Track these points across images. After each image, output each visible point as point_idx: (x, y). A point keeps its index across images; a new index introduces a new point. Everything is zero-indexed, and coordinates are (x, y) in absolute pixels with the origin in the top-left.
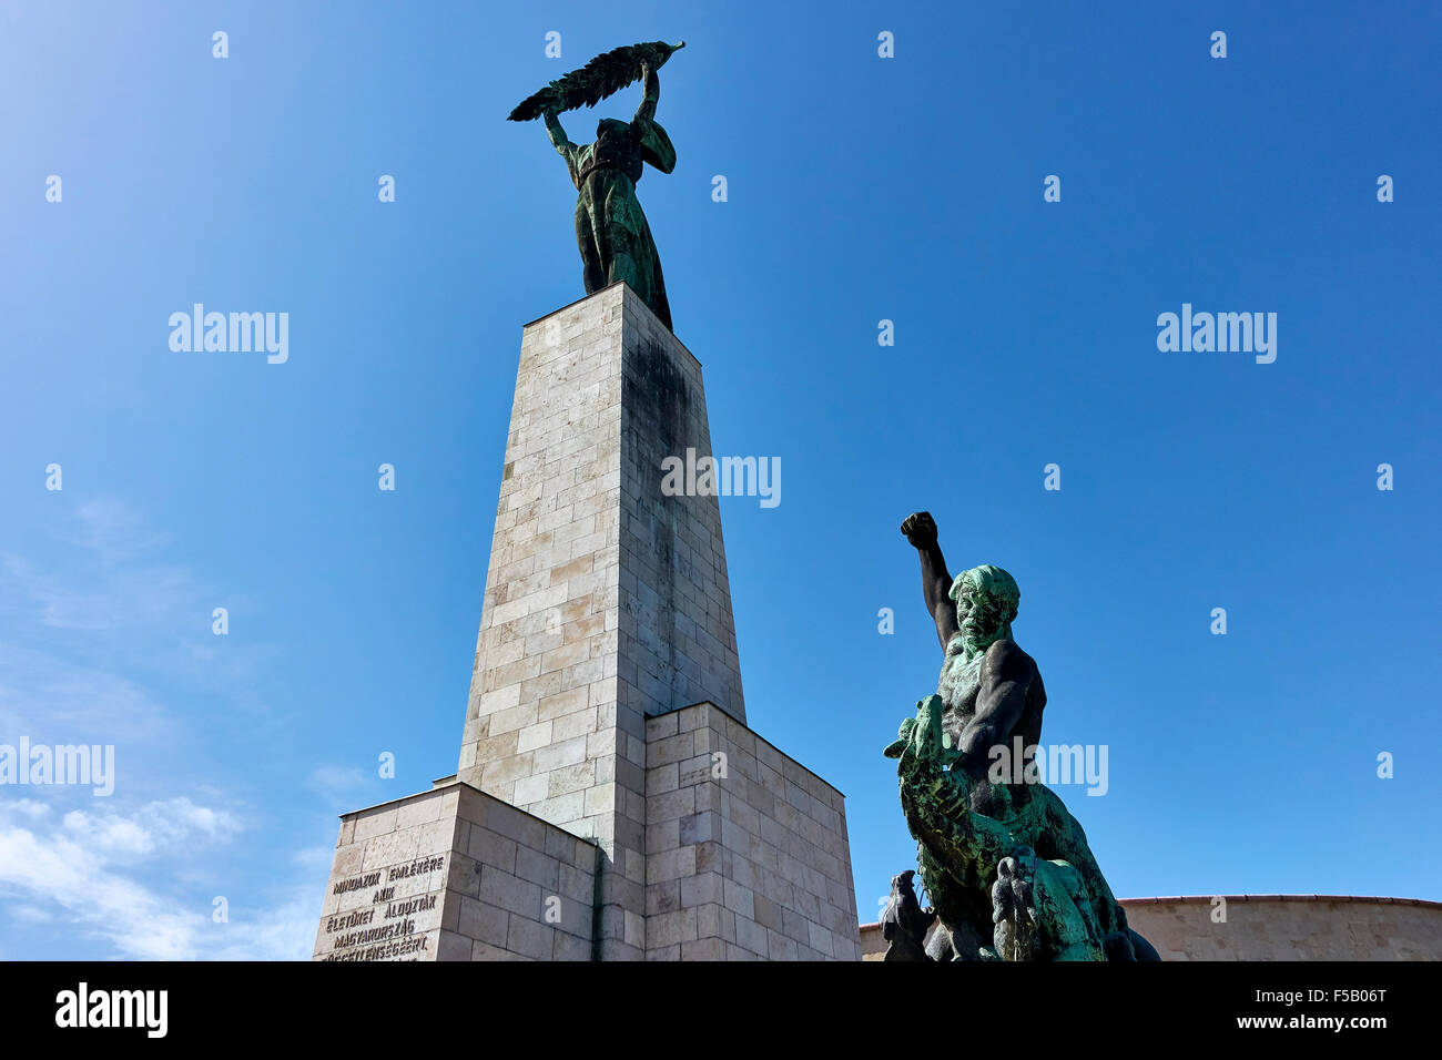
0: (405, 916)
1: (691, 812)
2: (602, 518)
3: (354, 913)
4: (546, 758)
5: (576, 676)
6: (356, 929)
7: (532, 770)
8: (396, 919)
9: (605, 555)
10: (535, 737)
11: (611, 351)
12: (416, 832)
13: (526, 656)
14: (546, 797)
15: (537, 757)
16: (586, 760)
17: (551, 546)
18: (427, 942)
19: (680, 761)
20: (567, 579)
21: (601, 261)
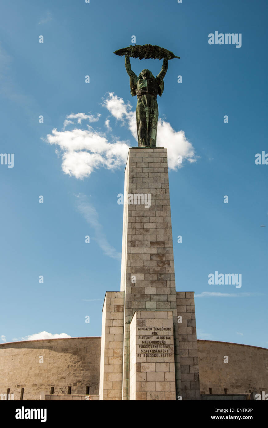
0: (162, 339)
1: (190, 319)
2: (166, 231)
3: (146, 336)
4: (155, 297)
5: (162, 277)
6: (148, 340)
7: (151, 299)
8: (160, 340)
9: (168, 243)
10: (150, 291)
11: (164, 174)
12: (161, 320)
13: (144, 266)
14: (156, 308)
15: (152, 296)
16: (168, 301)
17: (149, 234)
18: (170, 347)
19: (186, 305)
20: (156, 246)
21: (147, 129)
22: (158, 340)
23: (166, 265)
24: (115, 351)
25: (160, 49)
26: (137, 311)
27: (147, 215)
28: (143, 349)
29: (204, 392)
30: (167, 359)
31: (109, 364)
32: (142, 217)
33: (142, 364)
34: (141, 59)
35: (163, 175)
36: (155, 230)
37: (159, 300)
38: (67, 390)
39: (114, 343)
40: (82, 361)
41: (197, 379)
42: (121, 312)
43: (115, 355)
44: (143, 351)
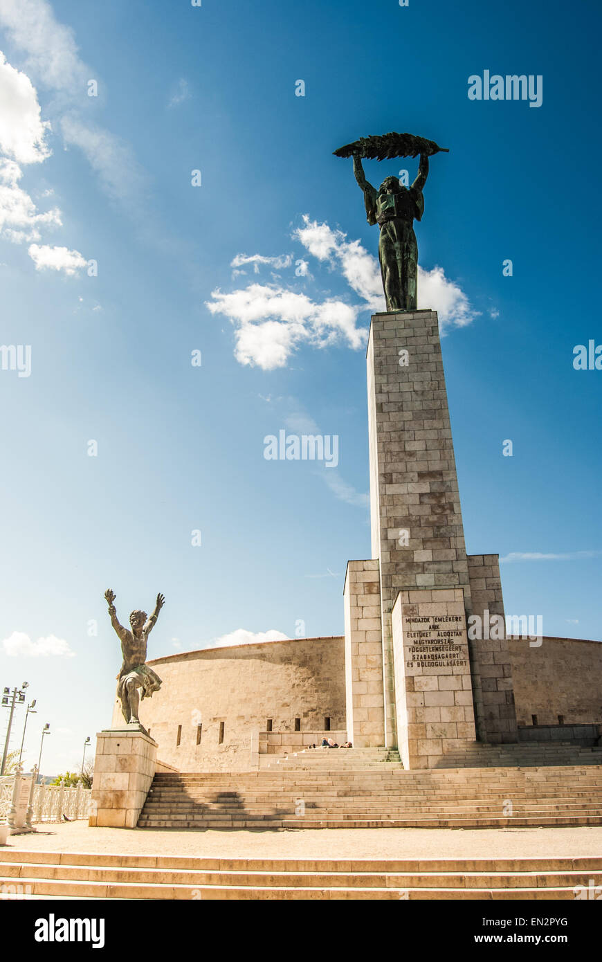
0: (447, 637)
2: (444, 453)
3: (420, 632)
4: (431, 566)
5: (441, 531)
6: (423, 638)
7: (424, 571)
8: (444, 638)
9: (449, 474)
10: (423, 556)
11: (434, 355)
12: (444, 605)
13: (410, 515)
14: (433, 584)
15: (426, 565)
16: (453, 572)
17: (415, 459)
18: (462, 648)
19: (486, 578)
20: (428, 480)
21: (400, 280)
22: (440, 638)
23: (448, 512)
24: (369, 658)
25: (412, 139)
26: (403, 591)
27: (410, 428)
28: (415, 653)
29: (524, 723)
30: (457, 669)
31: (360, 681)
32: (402, 432)
33: (415, 678)
34: (381, 160)
35: (432, 358)
36: (425, 452)
37: (438, 571)
38: (293, 724)
39: (367, 645)
40: (316, 676)
41: (510, 701)
42: (375, 594)
43: (369, 665)
44: (416, 657)
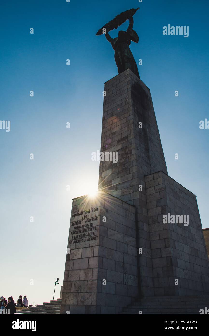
0: (90, 222)
1: (159, 199)
2: (129, 127)
3: (78, 221)
4: (120, 186)
5: (126, 166)
6: (79, 225)
7: (116, 189)
9: (130, 136)
10: (116, 182)
17: (116, 135)
18: (96, 228)
19: (155, 186)
20: (121, 143)
22: (86, 223)
23: (129, 155)
25: (125, 13)
27: (115, 122)
28: (74, 235)
32: (111, 125)
33: (71, 251)
34: (116, 28)
36: (121, 130)
37: (123, 188)
41: (170, 263)
